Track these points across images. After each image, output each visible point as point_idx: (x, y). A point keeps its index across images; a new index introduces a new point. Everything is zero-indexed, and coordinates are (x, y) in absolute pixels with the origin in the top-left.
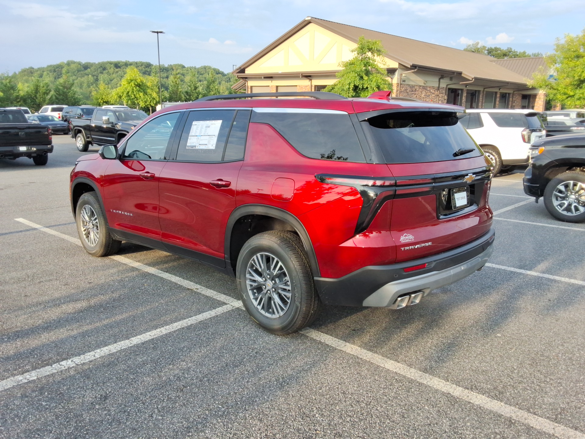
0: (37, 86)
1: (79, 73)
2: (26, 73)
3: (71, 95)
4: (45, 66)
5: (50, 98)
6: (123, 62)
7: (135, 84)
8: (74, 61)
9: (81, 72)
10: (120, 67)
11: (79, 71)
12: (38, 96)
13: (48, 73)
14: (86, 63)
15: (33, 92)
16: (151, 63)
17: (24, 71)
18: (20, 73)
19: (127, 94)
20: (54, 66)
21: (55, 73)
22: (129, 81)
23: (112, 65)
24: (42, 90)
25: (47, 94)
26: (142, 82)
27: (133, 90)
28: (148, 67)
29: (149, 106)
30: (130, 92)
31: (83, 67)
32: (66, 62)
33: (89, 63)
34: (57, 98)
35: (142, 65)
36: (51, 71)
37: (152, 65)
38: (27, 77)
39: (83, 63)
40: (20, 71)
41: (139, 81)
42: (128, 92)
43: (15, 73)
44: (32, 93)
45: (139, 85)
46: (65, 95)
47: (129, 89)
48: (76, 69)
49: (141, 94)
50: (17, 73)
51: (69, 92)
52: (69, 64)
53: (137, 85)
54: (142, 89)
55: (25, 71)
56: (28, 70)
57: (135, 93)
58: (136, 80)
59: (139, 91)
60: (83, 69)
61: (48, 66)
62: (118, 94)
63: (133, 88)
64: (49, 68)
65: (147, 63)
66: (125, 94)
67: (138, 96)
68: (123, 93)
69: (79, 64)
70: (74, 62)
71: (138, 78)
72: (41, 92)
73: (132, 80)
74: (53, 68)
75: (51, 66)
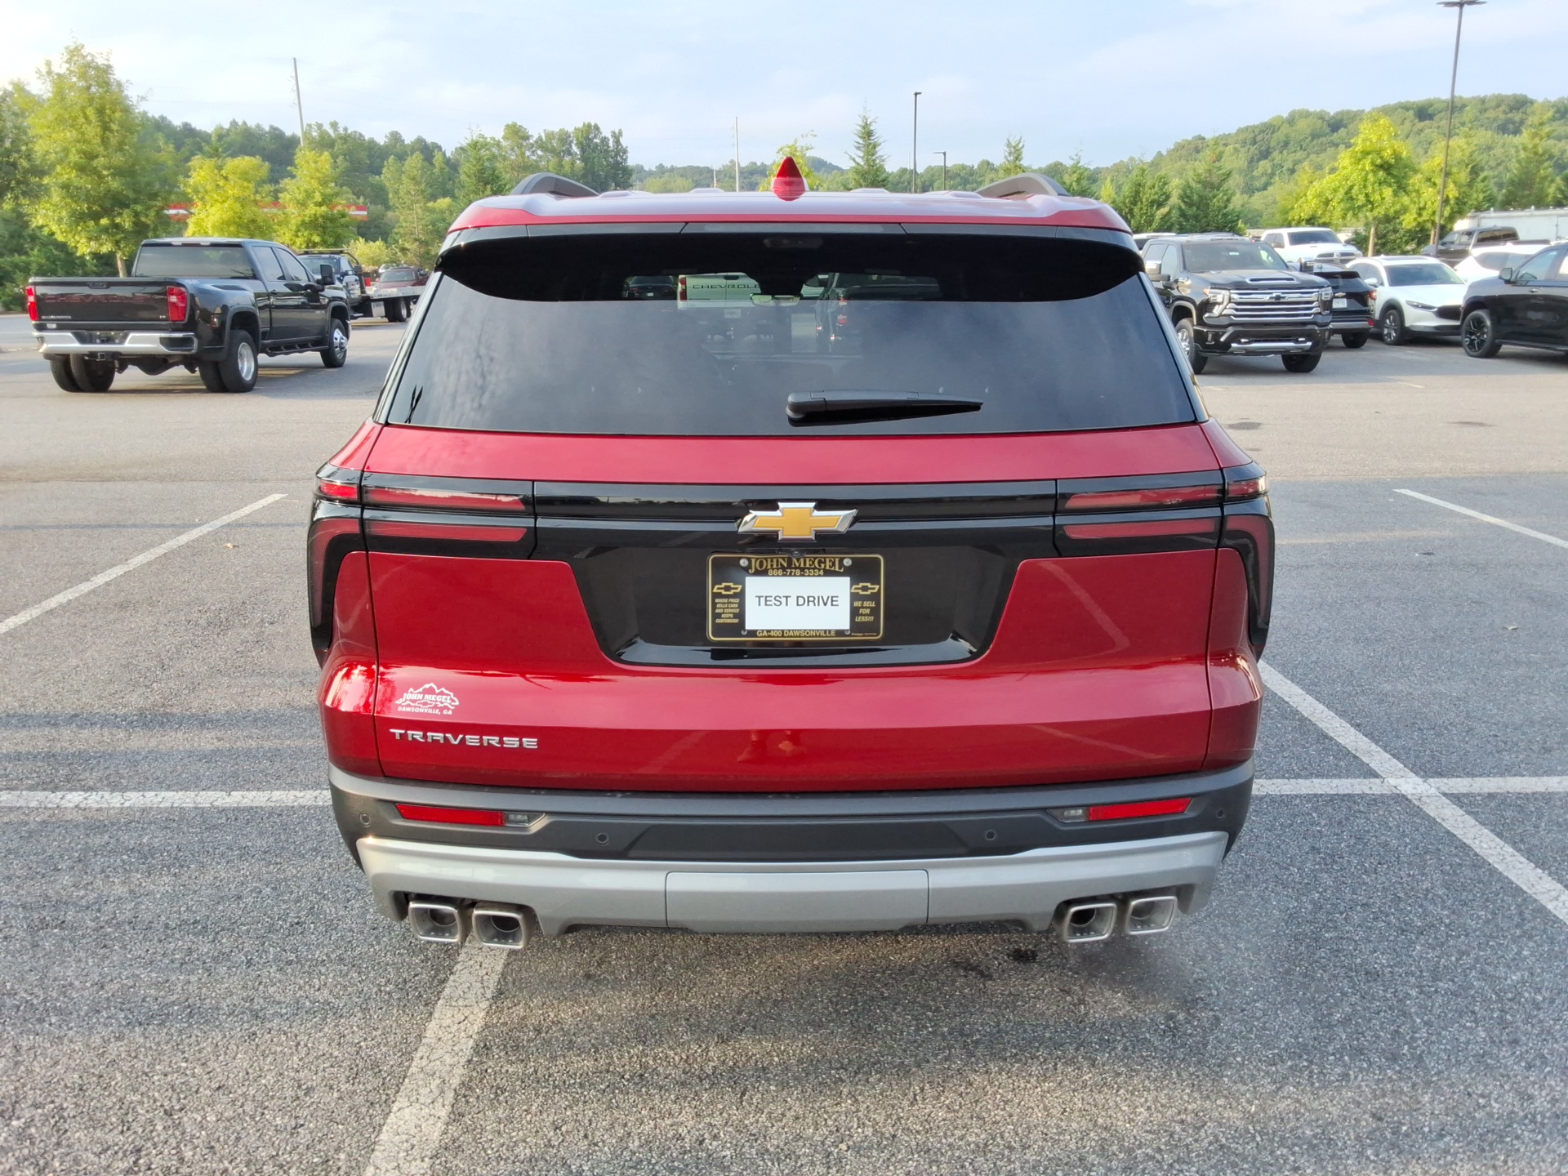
0: (1139, 185)
1: (1315, 142)
2: (1184, 152)
3: (1217, 204)
4: (1232, 130)
5: (1165, 216)
6: (1443, 101)
7: (1373, 163)
8: (1308, 112)
9: (1321, 139)
10: (1431, 117)
11: (1315, 136)
12: (1136, 210)
13: (1236, 150)
14: (1337, 114)
15: (1127, 200)
16: (1530, 96)
17: (1180, 147)
18: (1170, 152)
19: (1346, 193)
20: (1253, 129)
21: (1253, 149)
22: (1359, 155)
23: (1411, 113)
24: (1148, 195)
25: (1160, 205)
26: (1397, 156)
27: (1366, 180)
28: (1518, 109)
29: (1429, 225)
30: (1356, 188)
31: (1329, 125)
32: (1285, 115)
33: (1348, 112)
34: (1183, 214)
35: (1498, 106)
36: (1244, 143)
37: (1532, 102)
38: (1183, 162)
39: (1332, 114)
40: (1172, 147)
41: (1387, 154)
42: (1351, 187)
43: (1160, 154)
44: (1124, 203)
45: (1386, 167)
46: (1202, 204)
47: (1356, 177)
48: (1308, 131)
49: (1388, 192)
50: (1164, 153)
51: (1214, 197)
52: (1291, 120)
53: (1381, 167)
54: (1394, 177)
55: (1183, 147)
56: (1189, 143)
57: (1370, 189)
58: (1379, 152)
59: (1385, 182)
60: (1328, 130)
61: (1240, 131)
62: (1319, 195)
63: (1367, 174)
64: (1241, 137)
65: (1515, 96)
66: (1341, 194)
67: (1377, 197)
68: (1335, 191)
69: (1321, 116)
70: (1305, 114)
71: (1386, 144)
72: (1144, 200)
73: (1368, 153)
74: (1252, 135)
75: (1247, 128)
